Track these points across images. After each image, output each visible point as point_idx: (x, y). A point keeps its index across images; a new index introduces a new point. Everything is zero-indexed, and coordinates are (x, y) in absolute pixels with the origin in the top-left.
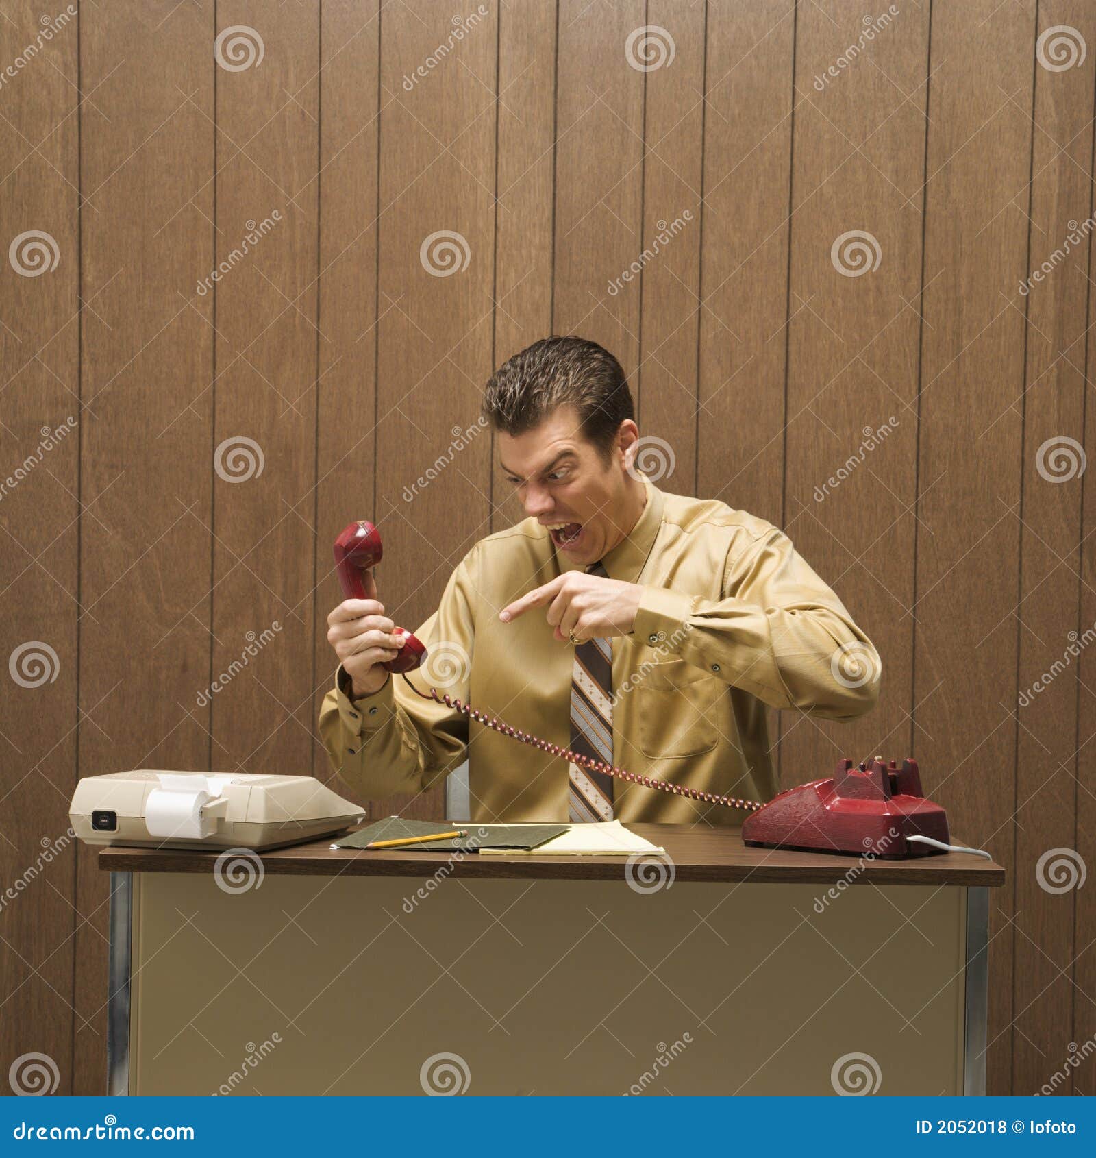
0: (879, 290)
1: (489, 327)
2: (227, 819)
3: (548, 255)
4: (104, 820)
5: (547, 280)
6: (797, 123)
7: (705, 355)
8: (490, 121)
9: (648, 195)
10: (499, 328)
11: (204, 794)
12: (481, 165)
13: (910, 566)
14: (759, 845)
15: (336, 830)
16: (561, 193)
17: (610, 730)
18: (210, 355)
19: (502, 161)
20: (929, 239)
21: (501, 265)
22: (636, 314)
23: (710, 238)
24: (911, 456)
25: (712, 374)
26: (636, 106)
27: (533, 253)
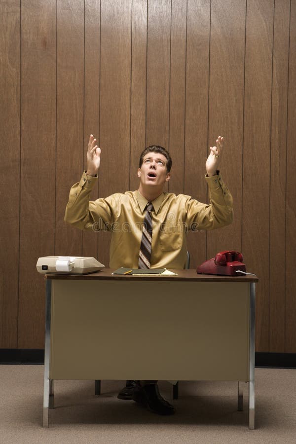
0: (232, 131)
1: (129, 141)
2: (75, 267)
3: (144, 121)
4: (45, 267)
5: (144, 129)
6: (210, 86)
7: (186, 148)
8: (129, 86)
9: (171, 106)
10: (132, 141)
11: (69, 261)
12: (126, 98)
13: (241, 203)
14: (200, 274)
15: (98, 271)
16: (148, 106)
17: (151, 244)
18: (55, 148)
19: (132, 97)
20: (245, 118)
21: (132, 124)
22: (168, 138)
23: (187, 117)
24: (241, 174)
25: (188, 153)
26: (167, 83)
27: (141, 121)
